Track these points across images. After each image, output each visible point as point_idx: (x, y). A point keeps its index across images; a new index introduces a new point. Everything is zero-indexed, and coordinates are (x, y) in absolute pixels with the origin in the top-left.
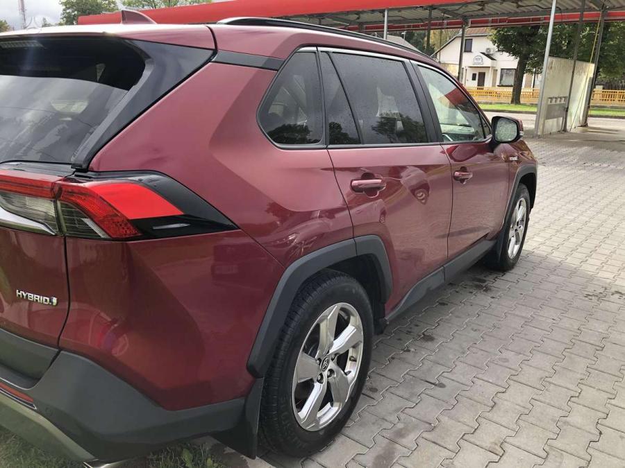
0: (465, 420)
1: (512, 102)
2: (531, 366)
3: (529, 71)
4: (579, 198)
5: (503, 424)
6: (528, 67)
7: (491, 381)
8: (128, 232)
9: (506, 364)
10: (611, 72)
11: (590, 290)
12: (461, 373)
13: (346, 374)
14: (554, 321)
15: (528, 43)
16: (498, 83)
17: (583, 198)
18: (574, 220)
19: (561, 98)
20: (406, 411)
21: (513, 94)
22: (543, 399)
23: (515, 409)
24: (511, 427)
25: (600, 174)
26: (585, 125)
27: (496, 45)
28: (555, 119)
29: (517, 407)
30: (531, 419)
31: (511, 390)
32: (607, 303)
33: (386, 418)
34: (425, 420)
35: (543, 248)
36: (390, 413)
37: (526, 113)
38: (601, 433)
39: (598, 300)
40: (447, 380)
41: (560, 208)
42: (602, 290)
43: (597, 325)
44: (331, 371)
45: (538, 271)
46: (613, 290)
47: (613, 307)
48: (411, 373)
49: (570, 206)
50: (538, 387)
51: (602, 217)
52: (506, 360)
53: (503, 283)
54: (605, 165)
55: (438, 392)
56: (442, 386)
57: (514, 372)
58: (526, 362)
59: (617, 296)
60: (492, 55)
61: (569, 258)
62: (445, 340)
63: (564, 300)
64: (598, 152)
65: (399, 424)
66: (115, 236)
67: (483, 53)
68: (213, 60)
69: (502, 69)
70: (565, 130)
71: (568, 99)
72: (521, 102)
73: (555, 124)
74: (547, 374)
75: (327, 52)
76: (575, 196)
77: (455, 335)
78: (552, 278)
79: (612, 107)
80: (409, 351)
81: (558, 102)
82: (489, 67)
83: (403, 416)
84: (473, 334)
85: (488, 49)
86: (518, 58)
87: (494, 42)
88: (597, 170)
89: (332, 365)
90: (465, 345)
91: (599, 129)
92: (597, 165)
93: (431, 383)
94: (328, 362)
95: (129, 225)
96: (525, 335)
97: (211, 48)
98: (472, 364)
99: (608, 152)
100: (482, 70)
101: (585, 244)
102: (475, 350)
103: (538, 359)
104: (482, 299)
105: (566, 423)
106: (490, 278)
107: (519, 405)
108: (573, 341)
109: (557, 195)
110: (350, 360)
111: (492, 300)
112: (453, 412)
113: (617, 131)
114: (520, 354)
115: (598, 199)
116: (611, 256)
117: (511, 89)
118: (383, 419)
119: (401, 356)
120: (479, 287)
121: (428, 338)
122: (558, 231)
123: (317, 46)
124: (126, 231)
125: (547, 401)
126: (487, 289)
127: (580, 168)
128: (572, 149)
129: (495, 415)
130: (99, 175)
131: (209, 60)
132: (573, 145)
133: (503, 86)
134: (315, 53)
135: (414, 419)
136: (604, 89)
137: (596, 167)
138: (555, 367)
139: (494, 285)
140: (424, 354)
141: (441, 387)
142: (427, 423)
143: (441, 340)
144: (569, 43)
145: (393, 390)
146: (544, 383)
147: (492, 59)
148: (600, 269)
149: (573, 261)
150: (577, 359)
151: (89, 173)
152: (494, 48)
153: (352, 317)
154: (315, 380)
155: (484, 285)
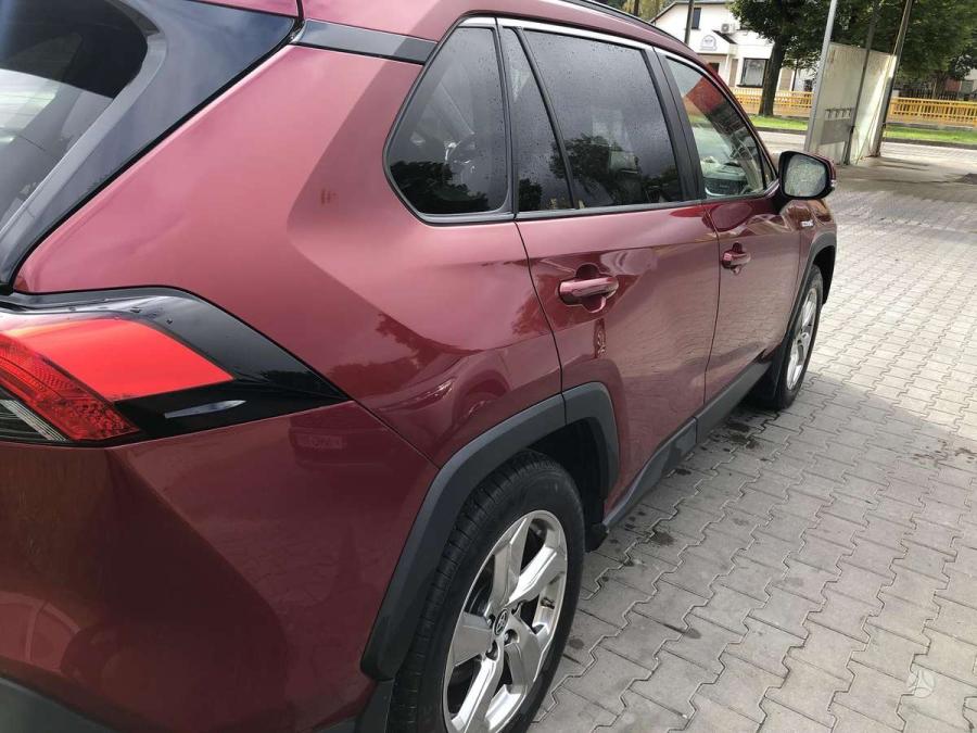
0: (741, 706)
1: (761, 112)
2: (842, 594)
3: (789, 63)
4: (881, 279)
5: (808, 712)
6: (786, 57)
7: (777, 624)
8: (110, 426)
9: (799, 590)
10: (915, 69)
11: (920, 446)
12: (725, 610)
13: (535, 631)
14: (870, 506)
15: (791, 18)
16: (738, 81)
17: (887, 278)
18: (877, 318)
19: (844, 110)
20: (634, 688)
21: (763, 100)
22: (869, 662)
23: (825, 682)
24: (821, 718)
25: (908, 237)
26: (876, 154)
27: (739, 18)
28: (833, 145)
29: (827, 677)
30: (855, 703)
31: (813, 645)
32: (951, 471)
33: (601, 703)
34: (671, 706)
35: (835, 367)
36: (609, 693)
37: (784, 131)
38: (971, 727)
39: (935, 466)
40: (702, 622)
41: (855, 296)
42: (939, 447)
43: (940, 513)
44: (511, 633)
45: (832, 410)
46: (957, 446)
47: (961, 478)
48: (639, 608)
49: (868, 293)
50: (858, 635)
51: (921, 312)
52: (799, 582)
53: (775, 431)
54: (914, 223)
55: (688, 646)
56: (694, 634)
57: (814, 607)
58: (832, 586)
59: (964, 457)
60: (731, 35)
61: (880, 387)
62: (692, 541)
63: (880, 465)
64: (902, 200)
65: (626, 715)
66: (78, 437)
67: (718, 32)
68: (295, 40)
69: (745, 59)
70: (847, 162)
71: (855, 111)
72: (775, 114)
73: (833, 151)
74: (869, 610)
75: (514, 29)
76: (875, 276)
77: (707, 531)
78: (857, 423)
79: (913, 126)
80: (631, 564)
81: (840, 117)
82: (725, 55)
83: (632, 699)
84: (738, 530)
85: (725, 25)
86: (773, 42)
87: (736, 14)
88: (903, 230)
89: (512, 622)
90: (727, 552)
91: (898, 161)
92: (901, 221)
93: (675, 629)
94: (506, 619)
95: (109, 413)
96: (826, 531)
97: (291, 14)
98: (743, 590)
99: (917, 200)
100: (714, 60)
101: (900, 362)
102: (743, 562)
103: (852, 581)
104: (746, 462)
105: (912, 708)
106: (756, 423)
107: (829, 673)
108: (906, 544)
109: (846, 272)
110: (542, 604)
111: (764, 463)
112: (718, 688)
113: (926, 165)
114: (820, 569)
115: (911, 282)
116: (945, 384)
117: (759, 92)
118: (597, 704)
119: (620, 575)
120: (739, 440)
121: (663, 539)
122: (855, 337)
123: (495, 15)
124: (105, 425)
125: (877, 664)
126: (753, 444)
127: (876, 226)
128: (861, 195)
129: (790, 695)
130: (37, 302)
131: (286, 41)
132: (862, 188)
133: (745, 86)
134: (492, 29)
135: (651, 705)
136: (900, 96)
137: (901, 226)
138: (881, 595)
139: (764, 435)
140: (659, 569)
141: (693, 637)
142: (675, 711)
143: (684, 542)
144: (852, 21)
145: (609, 643)
146: (867, 628)
147: (731, 42)
148: (931, 406)
149: (886, 391)
150: (918, 579)
151: (14, 295)
152: (734, 23)
153: (549, 532)
154: (484, 655)
155: (747, 435)
